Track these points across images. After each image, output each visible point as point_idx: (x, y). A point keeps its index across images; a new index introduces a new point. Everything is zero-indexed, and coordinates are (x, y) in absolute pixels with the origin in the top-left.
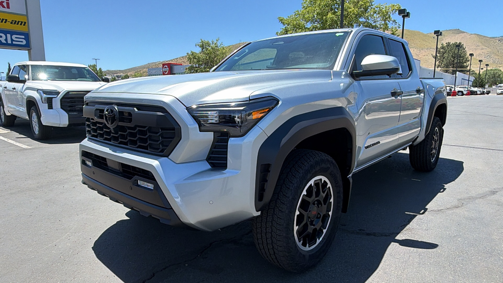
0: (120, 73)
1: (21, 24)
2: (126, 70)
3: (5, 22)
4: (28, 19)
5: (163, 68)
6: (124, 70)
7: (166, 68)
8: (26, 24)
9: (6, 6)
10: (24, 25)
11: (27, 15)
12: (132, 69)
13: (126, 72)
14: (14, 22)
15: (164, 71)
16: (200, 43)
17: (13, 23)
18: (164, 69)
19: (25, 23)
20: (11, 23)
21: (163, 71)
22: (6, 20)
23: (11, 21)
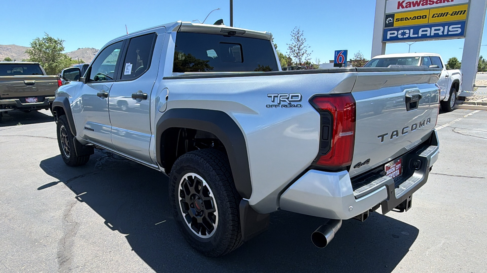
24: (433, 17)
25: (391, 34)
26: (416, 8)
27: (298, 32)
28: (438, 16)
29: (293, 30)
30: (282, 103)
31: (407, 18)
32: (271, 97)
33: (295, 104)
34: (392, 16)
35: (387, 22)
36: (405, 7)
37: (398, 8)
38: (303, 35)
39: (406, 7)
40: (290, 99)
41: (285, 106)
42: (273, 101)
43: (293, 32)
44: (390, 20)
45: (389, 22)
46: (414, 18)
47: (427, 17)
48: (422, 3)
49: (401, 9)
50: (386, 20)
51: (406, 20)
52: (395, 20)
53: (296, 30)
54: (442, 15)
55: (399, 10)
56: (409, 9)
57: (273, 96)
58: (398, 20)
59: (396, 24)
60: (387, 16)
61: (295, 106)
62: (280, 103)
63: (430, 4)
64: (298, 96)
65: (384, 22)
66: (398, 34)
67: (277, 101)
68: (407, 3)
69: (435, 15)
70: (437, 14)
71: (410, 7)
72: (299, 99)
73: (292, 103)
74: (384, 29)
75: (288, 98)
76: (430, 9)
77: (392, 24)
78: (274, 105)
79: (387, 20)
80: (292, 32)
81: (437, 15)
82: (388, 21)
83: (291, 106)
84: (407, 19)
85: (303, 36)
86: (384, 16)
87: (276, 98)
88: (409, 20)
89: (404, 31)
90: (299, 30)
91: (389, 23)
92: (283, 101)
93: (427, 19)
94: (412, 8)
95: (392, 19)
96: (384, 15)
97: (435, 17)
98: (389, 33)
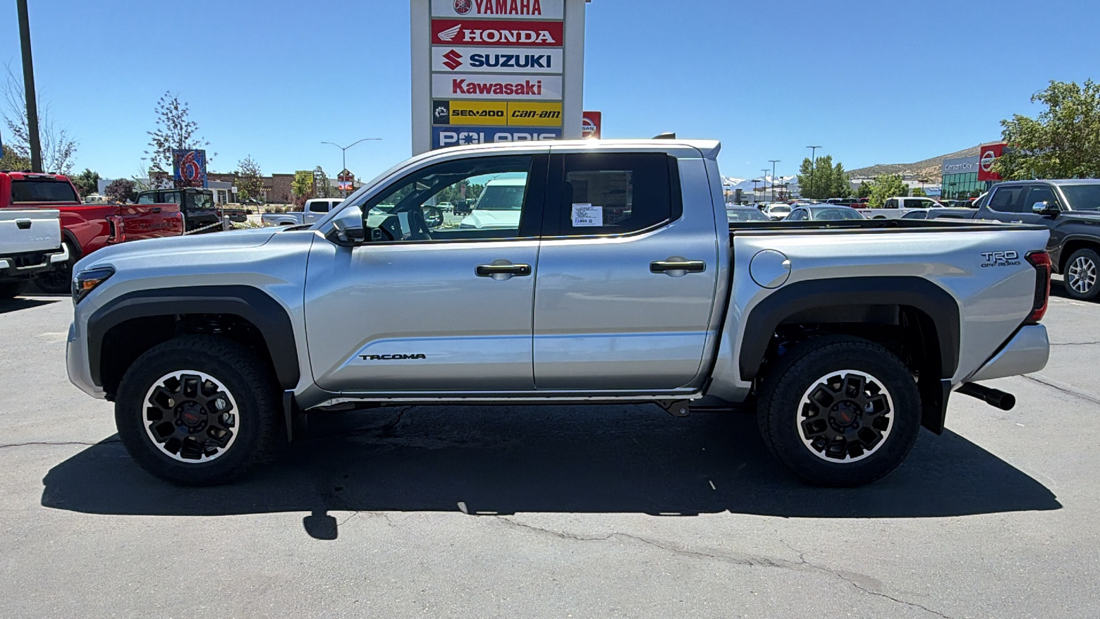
0: (905, 171)
1: (553, 117)
2: (918, 163)
3: (533, 116)
4: (563, 108)
5: (981, 158)
6: (915, 164)
7: (989, 156)
8: (560, 115)
9: (536, 92)
10: (557, 117)
11: (562, 101)
12: (934, 160)
13: (918, 168)
14: (545, 114)
15: (982, 164)
16: (1046, 92)
17: (543, 115)
18: (983, 160)
19: (559, 113)
20: (541, 116)
21: (980, 165)
22: (535, 112)
23: (540, 113)
24: (513, 116)
25: (446, 137)
26: (485, 96)
27: (175, 104)
28: (521, 116)
29: (162, 99)
30: (998, 261)
31: (472, 111)
32: (985, 255)
33: (1014, 261)
34: (445, 104)
35: (437, 113)
36: (465, 90)
37: (455, 92)
38: (187, 112)
39: (468, 91)
40: (1006, 257)
41: (1002, 264)
42: (989, 260)
43: (162, 104)
44: (443, 112)
45: (441, 114)
46: (484, 114)
47: (505, 114)
48: (493, 88)
49: (459, 95)
50: (434, 111)
51: (470, 115)
52: (451, 113)
53: (168, 100)
54: (527, 114)
55: (455, 96)
56: (472, 96)
57: (987, 254)
58: (456, 113)
59: (454, 121)
60: (437, 104)
61: (1013, 264)
62: (996, 262)
63: (506, 93)
64: (1013, 253)
65: (431, 117)
66: (458, 139)
67: (993, 259)
68: (468, 85)
69: (517, 113)
70: (519, 112)
71: (475, 92)
72: (1015, 256)
73: (1010, 261)
74: (433, 127)
75: (1004, 256)
76: (507, 101)
77: (445, 120)
78: (990, 264)
79: (437, 110)
80: (159, 103)
81: (519, 114)
82: (439, 113)
83: (1009, 264)
84: (471, 113)
85: (187, 115)
86: (430, 104)
87: (991, 257)
88: (475, 115)
89: (468, 135)
90: (176, 100)
91: (440, 116)
92: (999, 259)
93: (504, 118)
94: (478, 95)
95: (445, 110)
96: (430, 102)
97: (517, 116)
98: (442, 134)
